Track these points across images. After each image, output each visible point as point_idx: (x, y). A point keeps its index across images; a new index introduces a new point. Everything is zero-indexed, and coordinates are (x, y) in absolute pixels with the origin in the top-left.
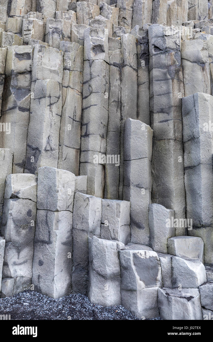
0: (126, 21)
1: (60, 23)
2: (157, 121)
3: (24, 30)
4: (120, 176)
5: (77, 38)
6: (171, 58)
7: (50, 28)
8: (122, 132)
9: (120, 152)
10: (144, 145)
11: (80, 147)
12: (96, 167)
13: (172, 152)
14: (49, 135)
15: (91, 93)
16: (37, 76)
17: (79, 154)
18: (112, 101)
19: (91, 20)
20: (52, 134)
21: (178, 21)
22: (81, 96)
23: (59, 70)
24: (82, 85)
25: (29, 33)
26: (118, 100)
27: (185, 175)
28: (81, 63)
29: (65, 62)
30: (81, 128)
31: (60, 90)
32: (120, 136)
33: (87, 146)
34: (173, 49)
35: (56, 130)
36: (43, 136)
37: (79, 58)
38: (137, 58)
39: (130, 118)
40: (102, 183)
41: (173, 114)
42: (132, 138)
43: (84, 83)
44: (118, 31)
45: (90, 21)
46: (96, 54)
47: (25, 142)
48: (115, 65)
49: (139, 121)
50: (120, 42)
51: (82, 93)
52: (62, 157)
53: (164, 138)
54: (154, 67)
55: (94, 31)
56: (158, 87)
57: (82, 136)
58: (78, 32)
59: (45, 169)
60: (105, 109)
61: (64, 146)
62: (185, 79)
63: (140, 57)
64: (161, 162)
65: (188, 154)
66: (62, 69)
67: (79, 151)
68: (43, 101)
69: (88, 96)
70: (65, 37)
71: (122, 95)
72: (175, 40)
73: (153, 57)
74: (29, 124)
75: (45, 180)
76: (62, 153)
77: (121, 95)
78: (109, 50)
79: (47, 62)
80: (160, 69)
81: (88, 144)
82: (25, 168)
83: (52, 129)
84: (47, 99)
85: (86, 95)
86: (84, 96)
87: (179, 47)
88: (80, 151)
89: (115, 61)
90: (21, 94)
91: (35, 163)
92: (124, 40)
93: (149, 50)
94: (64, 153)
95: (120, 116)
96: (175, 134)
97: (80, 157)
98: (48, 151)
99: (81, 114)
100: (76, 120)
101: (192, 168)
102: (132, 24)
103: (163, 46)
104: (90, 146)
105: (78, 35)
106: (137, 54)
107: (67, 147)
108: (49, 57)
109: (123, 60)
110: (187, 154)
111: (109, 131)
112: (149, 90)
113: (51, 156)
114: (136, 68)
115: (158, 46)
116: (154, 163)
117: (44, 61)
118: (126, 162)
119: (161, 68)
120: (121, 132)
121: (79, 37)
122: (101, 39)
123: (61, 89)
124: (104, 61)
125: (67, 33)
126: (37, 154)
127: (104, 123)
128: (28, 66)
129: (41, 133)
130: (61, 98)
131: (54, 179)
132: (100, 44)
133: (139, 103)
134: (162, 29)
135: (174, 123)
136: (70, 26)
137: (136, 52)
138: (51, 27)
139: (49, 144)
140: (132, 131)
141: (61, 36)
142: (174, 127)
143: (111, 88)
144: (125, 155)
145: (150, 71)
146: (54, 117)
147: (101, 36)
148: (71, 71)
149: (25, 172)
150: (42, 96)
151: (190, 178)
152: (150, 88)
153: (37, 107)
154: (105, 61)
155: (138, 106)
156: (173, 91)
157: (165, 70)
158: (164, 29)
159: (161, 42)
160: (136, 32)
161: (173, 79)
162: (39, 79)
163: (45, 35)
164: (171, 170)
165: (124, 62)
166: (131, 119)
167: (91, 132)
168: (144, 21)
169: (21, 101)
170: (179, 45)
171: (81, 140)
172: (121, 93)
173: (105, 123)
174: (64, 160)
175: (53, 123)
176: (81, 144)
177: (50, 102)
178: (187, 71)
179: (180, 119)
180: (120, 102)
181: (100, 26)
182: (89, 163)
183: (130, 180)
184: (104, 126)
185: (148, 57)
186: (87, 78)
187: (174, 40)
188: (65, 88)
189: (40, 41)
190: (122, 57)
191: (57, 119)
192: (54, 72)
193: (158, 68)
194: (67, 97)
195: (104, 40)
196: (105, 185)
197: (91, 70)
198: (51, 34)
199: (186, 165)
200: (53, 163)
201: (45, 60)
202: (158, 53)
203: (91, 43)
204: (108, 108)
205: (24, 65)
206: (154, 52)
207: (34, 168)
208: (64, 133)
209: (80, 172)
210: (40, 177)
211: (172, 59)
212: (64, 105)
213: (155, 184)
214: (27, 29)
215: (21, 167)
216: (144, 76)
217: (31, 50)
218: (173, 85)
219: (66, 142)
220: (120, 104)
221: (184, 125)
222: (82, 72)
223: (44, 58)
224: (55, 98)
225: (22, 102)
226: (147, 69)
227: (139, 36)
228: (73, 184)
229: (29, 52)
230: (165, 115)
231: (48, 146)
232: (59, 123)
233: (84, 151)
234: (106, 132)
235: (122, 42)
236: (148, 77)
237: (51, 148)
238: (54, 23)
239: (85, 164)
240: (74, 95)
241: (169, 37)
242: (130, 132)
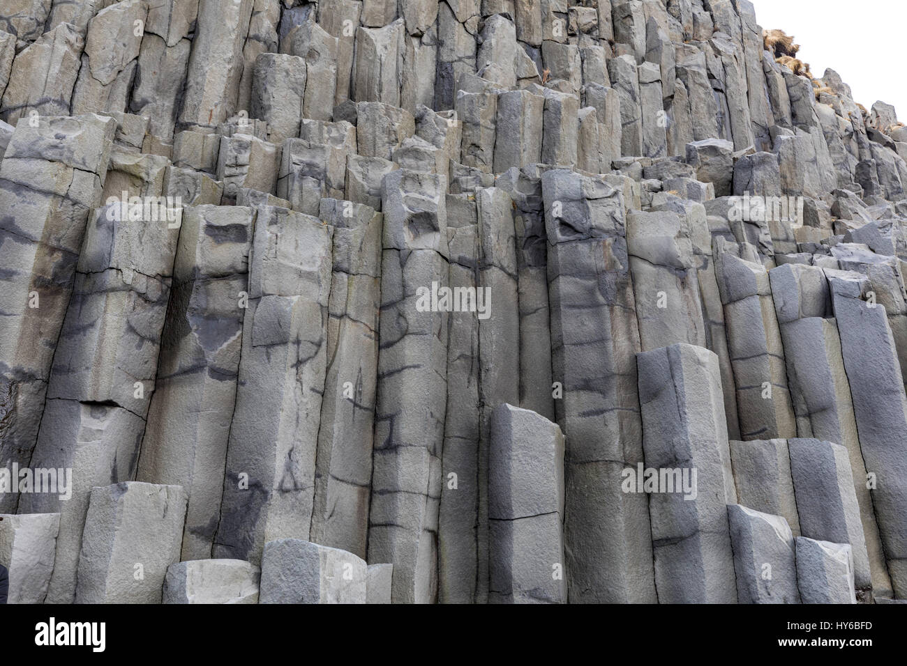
0: (479, 152)
1: (320, 152)
2: (575, 413)
3: (227, 165)
4: (478, 564)
5: (363, 191)
6: (605, 253)
7: (294, 163)
8: (484, 439)
9: (478, 494)
10: (547, 478)
11: (372, 481)
12: (418, 538)
13: (619, 496)
14: (291, 447)
15: (404, 334)
16: (262, 285)
17: (367, 500)
18: (457, 355)
19: (394, 147)
20: (299, 443)
21: (601, 156)
22: (375, 340)
23: (322, 271)
24: (378, 311)
25: (238, 171)
26: (472, 353)
27: (658, 563)
28: (377, 255)
29: (337, 252)
30: (374, 426)
31: (323, 324)
32: (478, 451)
33: (393, 478)
34: (607, 232)
35: (310, 433)
36: (275, 450)
37: (373, 243)
38: (516, 248)
39: (507, 404)
40: (432, 585)
41: (617, 395)
42: (516, 458)
43: (383, 308)
44: (464, 178)
45: (393, 149)
46: (417, 235)
47: (220, 466)
48: (462, 263)
49: (533, 412)
50: (474, 207)
51: (378, 333)
52: (323, 510)
53: (596, 457)
54: (560, 273)
55: (413, 178)
56: (573, 325)
57: (376, 450)
58: (365, 177)
59: (286, 547)
60: (440, 378)
61: (330, 477)
62: (639, 306)
63: (523, 243)
64: (591, 525)
65: (662, 503)
66: (329, 270)
67: (368, 491)
68: (279, 352)
69: (396, 342)
70: (331, 187)
71: (481, 340)
72: (611, 210)
73: (559, 247)
74: (235, 415)
75: (283, 578)
76: (324, 496)
77: (479, 340)
78: (448, 226)
79: (292, 250)
80: (578, 279)
81: (395, 473)
82: (216, 541)
83: (300, 430)
84: (291, 348)
85: (390, 339)
86: (383, 341)
87: (622, 228)
88: (370, 492)
89: (461, 254)
90: (215, 333)
91: (249, 528)
92: (485, 202)
93: (545, 230)
94: (328, 497)
95: (477, 395)
96: (623, 449)
97: (370, 510)
98: (287, 491)
99: (374, 389)
100: (362, 404)
101: (676, 544)
102: (493, 161)
103: (582, 224)
104: (400, 478)
105: (365, 183)
106: (516, 238)
107: (338, 479)
108: (297, 239)
109: (483, 251)
110: (659, 504)
111: (449, 438)
112: (550, 328)
113: (293, 507)
114: (514, 273)
115: (570, 223)
116: (570, 527)
117: (282, 248)
118: (496, 524)
119: (581, 277)
120: (480, 440)
121: (367, 188)
122: (429, 199)
123: (325, 322)
124: (438, 252)
125: (336, 177)
126: (256, 502)
127: (437, 415)
128: (240, 258)
129: (269, 442)
130: (324, 344)
131: (312, 576)
132: (426, 210)
133: (522, 364)
134: (579, 183)
135: (621, 418)
136: (344, 160)
137: (512, 233)
138: (297, 162)
139: (292, 474)
140: (514, 438)
141: (323, 185)
142: (621, 429)
143: (455, 322)
144: (495, 504)
145: (551, 282)
146: (305, 398)
147: (429, 192)
148: (352, 276)
149: (216, 553)
150: (276, 340)
151: (673, 571)
152: (552, 324)
153: (259, 368)
154: (440, 254)
155: (521, 370)
156: (612, 334)
157: (591, 283)
158: (583, 183)
159: (579, 215)
160: (511, 183)
161: (611, 306)
162: (269, 295)
163: (278, 179)
164: (618, 547)
165: (485, 257)
166: (510, 407)
167: (404, 440)
168: (525, 156)
169: (217, 352)
170: (621, 221)
171: (373, 459)
172: (479, 335)
173: (439, 415)
174: (329, 518)
175: (302, 414)
176: (373, 472)
177: (298, 356)
178: (643, 287)
179: (635, 408)
180: (476, 360)
181: (420, 163)
182: (398, 526)
183: (511, 577)
184: (438, 422)
185: (542, 246)
186: (393, 294)
187: (609, 210)
188: (336, 320)
189: (270, 197)
190: (480, 244)
191: (312, 402)
192: (309, 276)
193: (572, 275)
194: (340, 342)
195: (437, 203)
196: (438, 590)
197: (405, 275)
198: (297, 178)
199: (657, 534)
200: (299, 526)
201: (286, 246)
202: (571, 238)
203: (406, 208)
204: (445, 374)
205: (228, 254)
206: (560, 237)
207: (244, 541)
208: (332, 442)
209: (369, 553)
210: (269, 568)
211: (607, 255)
212: (331, 364)
213: (575, 587)
214: (233, 161)
215: (207, 539)
216: (536, 292)
217: (250, 219)
218: (612, 320)
219: (335, 467)
220: (476, 365)
221: (645, 424)
222: (379, 278)
223: (283, 241)
224: (310, 345)
225: (219, 354)
226: (541, 276)
227: (520, 193)
228: (361, 590)
229: (244, 223)
230: (596, 396)
231: (288, 479)
232: (316, 414)
233: (382, 492)
234: (441, 438)
235: (481, 207)
236: (544, 297)
237: (295, 485)
238: (305, 151)
239: (384, 529)
240: (358, 339)
241: (596, 203)
242: (509, 442)
